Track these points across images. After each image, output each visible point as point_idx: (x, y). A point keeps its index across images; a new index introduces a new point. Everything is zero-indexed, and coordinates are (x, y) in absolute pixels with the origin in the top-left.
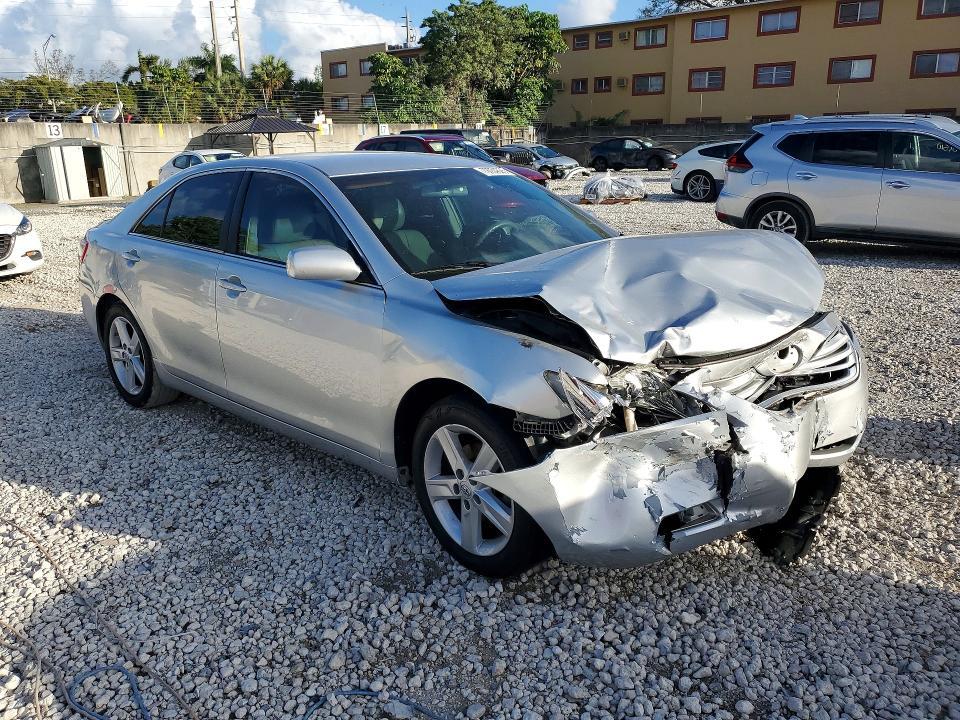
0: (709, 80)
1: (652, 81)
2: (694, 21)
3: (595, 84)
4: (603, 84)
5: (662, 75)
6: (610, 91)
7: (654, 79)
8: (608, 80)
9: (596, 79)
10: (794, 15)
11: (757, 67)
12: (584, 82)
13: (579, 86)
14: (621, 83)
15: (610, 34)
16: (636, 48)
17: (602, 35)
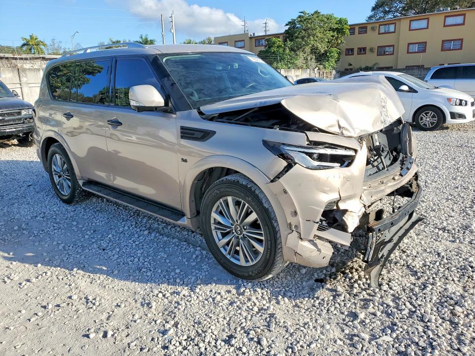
0: (418, 48)
1: (387, 49)
2: (411, 21)
3: (358, 51)
4: (362, 50)
5: (393, 46)
6: (365, 54)
7: (388, 48)
8: (364, 49)
9: (358, 48)
10: (462, 17)
11: (443, 41)
12: (352, 50)
13: (350, 51)
14: (372, 50)
15: (366, 28)
16: (379, 34)
17: (362, 28)
